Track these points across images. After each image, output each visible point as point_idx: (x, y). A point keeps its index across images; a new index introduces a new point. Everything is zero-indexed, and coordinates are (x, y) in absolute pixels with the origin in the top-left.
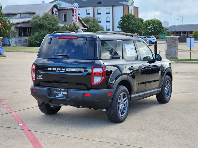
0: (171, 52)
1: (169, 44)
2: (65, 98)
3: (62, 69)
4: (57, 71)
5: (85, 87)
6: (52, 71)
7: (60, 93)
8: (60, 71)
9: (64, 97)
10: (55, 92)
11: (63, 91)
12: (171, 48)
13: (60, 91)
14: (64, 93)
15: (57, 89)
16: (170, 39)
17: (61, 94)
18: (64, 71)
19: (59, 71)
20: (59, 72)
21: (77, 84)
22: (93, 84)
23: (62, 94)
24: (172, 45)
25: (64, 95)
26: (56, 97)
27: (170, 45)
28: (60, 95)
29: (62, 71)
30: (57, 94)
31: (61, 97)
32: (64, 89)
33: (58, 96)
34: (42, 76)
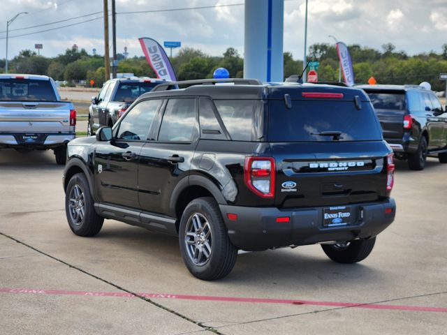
2: (347, 225)
3: (341, 164)
4: (329, 169)
6: (319, 169)
7: (335, 215)
8: (337, 169)
9: (345, 224)
10: (325, 216)
11: (343, 211)
13: (337, 212)
14: (345, 215)
15: (331, 208)
17: (338, 217)
18: (343, 169)
19: (333, 169)
20: (335, 171)
23: (341, 218)
25: (344, 219)
26: (328, 227)
28: (336, 221)
29: (340, 169)
30: (330, 221)
31: (340, 224)
32: (343, 208)
33: (332, 223)
34: (295, 184)
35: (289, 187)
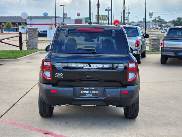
0: (33, 43)
1: (30, 35)
2: (96, 98)
3: (92, 65)
4: (84, 68)
5: (119, 84)
7: (88, 92)
8: (89, 68)
10: (81, 92)
11: (93, 90)
12: (33, 39)
13: (89, 90)
14: (95, 92)
15: (85, 88)
16: (31, 30)
17: (90, 93)
18: (94, 68)
20: (88, 69)
21: (105, 81)
22: (129, 80)
23: (92, 93)
24: (33, 36)
25: (94, 95)
26: (83, 98)
27: (31, 37)
28: (88, 95)
29: (91, 68)
30: (85, 94)
31: (91, 97)
32: (94, 88)
33: (86, 96)
34: (63, 74)
35: (59, 75)
